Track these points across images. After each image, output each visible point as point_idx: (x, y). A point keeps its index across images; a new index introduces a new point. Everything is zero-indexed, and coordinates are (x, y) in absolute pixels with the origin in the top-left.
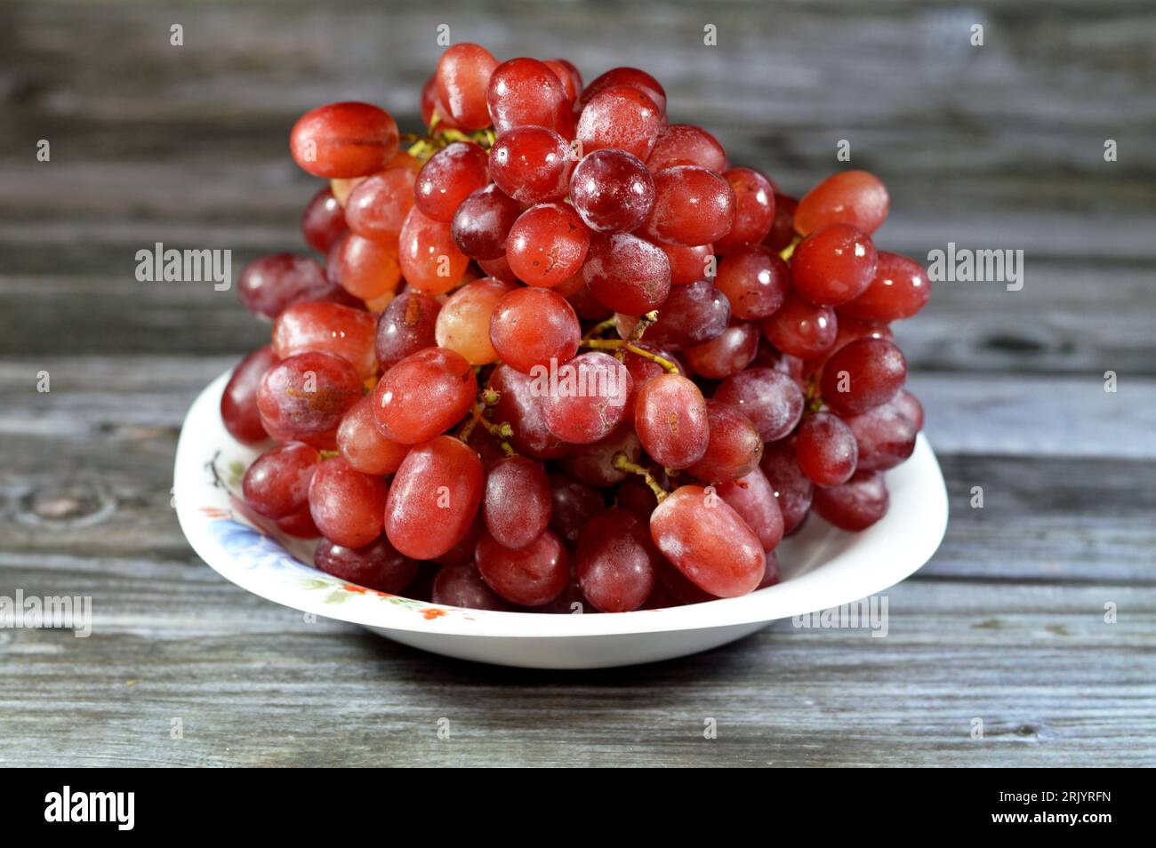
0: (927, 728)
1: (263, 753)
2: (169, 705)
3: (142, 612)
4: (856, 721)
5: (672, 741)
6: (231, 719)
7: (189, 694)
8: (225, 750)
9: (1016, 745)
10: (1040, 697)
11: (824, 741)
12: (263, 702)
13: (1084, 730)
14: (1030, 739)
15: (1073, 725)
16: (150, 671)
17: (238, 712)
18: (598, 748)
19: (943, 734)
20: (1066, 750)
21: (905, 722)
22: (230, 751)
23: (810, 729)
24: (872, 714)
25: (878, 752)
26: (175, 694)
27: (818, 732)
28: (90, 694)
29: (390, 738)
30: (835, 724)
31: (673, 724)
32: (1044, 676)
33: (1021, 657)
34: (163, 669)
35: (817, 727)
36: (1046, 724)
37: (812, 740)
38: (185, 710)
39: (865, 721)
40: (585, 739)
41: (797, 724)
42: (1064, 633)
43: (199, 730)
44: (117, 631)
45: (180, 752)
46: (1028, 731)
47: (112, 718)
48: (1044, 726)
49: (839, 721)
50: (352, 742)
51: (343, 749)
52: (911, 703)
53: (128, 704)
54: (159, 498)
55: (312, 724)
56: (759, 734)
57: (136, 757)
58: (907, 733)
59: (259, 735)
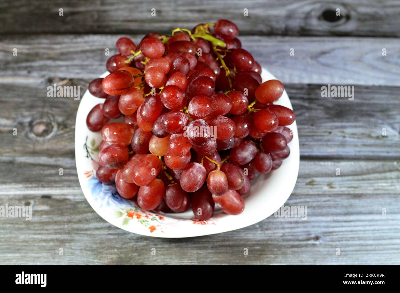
0: (290, 237)
1: (109, 258)
2: (81, 235)
3: (69, 186)
4: (270, 235)
5: (219, 247)
6: (99, 242)
7: (86, 230)
8: (98, 257)
9: (314, 245)
10: (322, 221)
11: (261, 245)
12: (107, 233)
13: (333, 238)
14: (317, 242)
15: (330, 236)
16: (75, 219)
17: (101, 238)
18: (199, 251)
19: (293, 240)
20: (327, 248)
21: (284, 235)
22: (100, 257)
23: (257, 239)
24: (275, 231)
25: (275, 249)
26: (82, 230)
27: (259, 241)
28: (59, 231)
29: (143, 249)
30: (265, 236)
31: (220, 238)
32: (325, 211)
33: (318, 201)
34: (78, 217)
35: (259, 238)
36: (323, 235)
37: (258, 245)
38: (86, 238)
39: (273, 235)
40: (195, 247)
41: (254, 237)
42: (332, 187)
43: (91, 247)
44: (63, 197)
45: (86, 258)
46: (317, 238)
47: (66, 242)
48: (322, 236)
49: (266, 235)
50: (133, 252)
51: (130, 255)
52: (286, 226)
53: (70, 235)
54: (69, 122)
55: (121, 243)
56: (243, 242)
57: (74, 261)
58: (284, 240)
59: (107, 249)
